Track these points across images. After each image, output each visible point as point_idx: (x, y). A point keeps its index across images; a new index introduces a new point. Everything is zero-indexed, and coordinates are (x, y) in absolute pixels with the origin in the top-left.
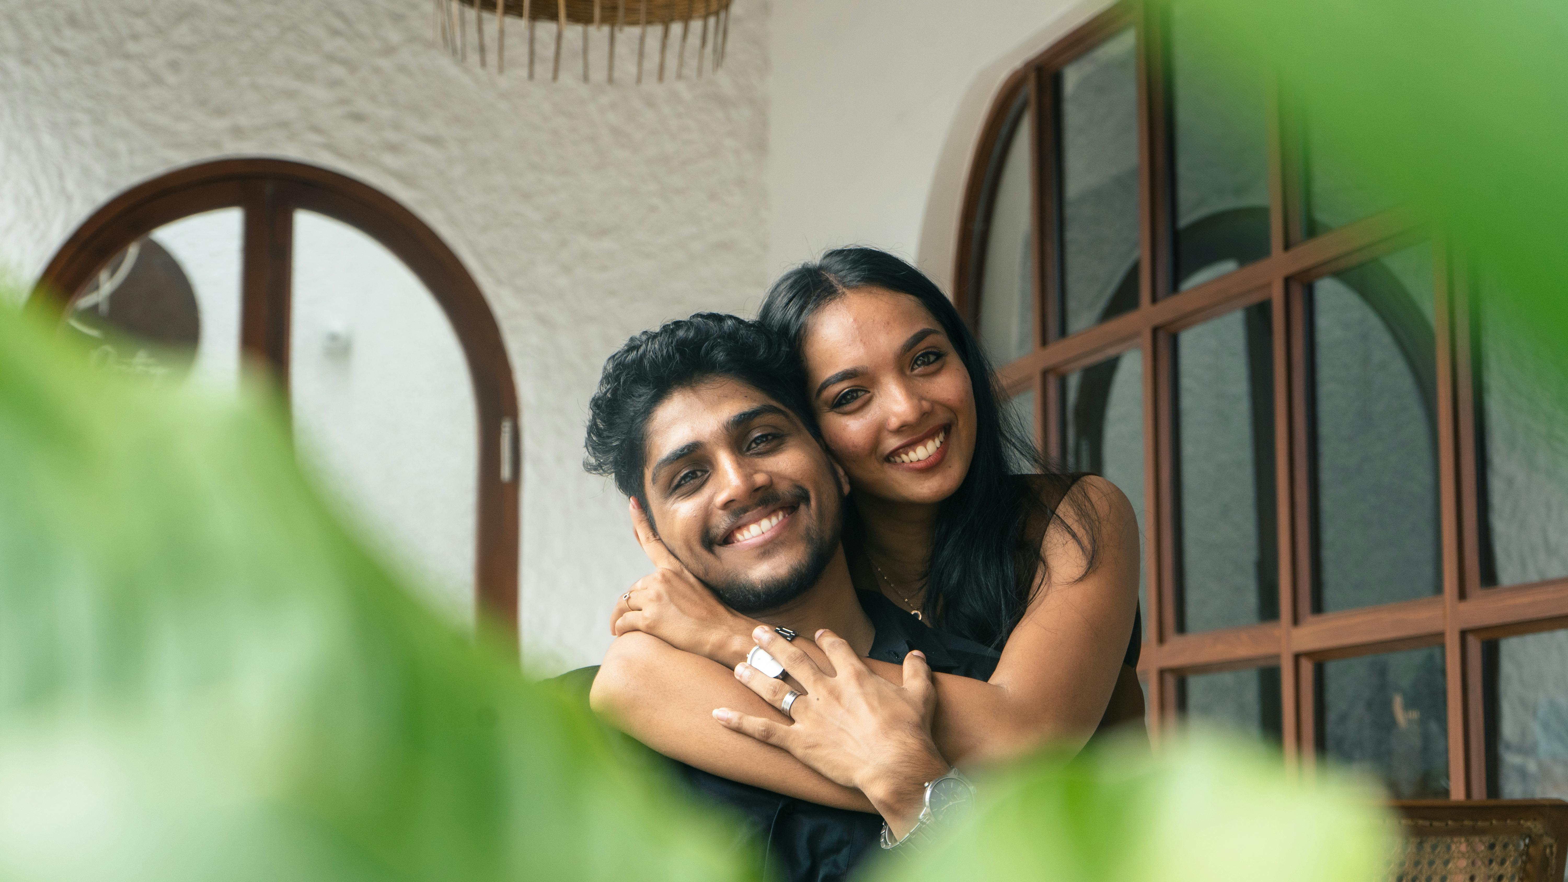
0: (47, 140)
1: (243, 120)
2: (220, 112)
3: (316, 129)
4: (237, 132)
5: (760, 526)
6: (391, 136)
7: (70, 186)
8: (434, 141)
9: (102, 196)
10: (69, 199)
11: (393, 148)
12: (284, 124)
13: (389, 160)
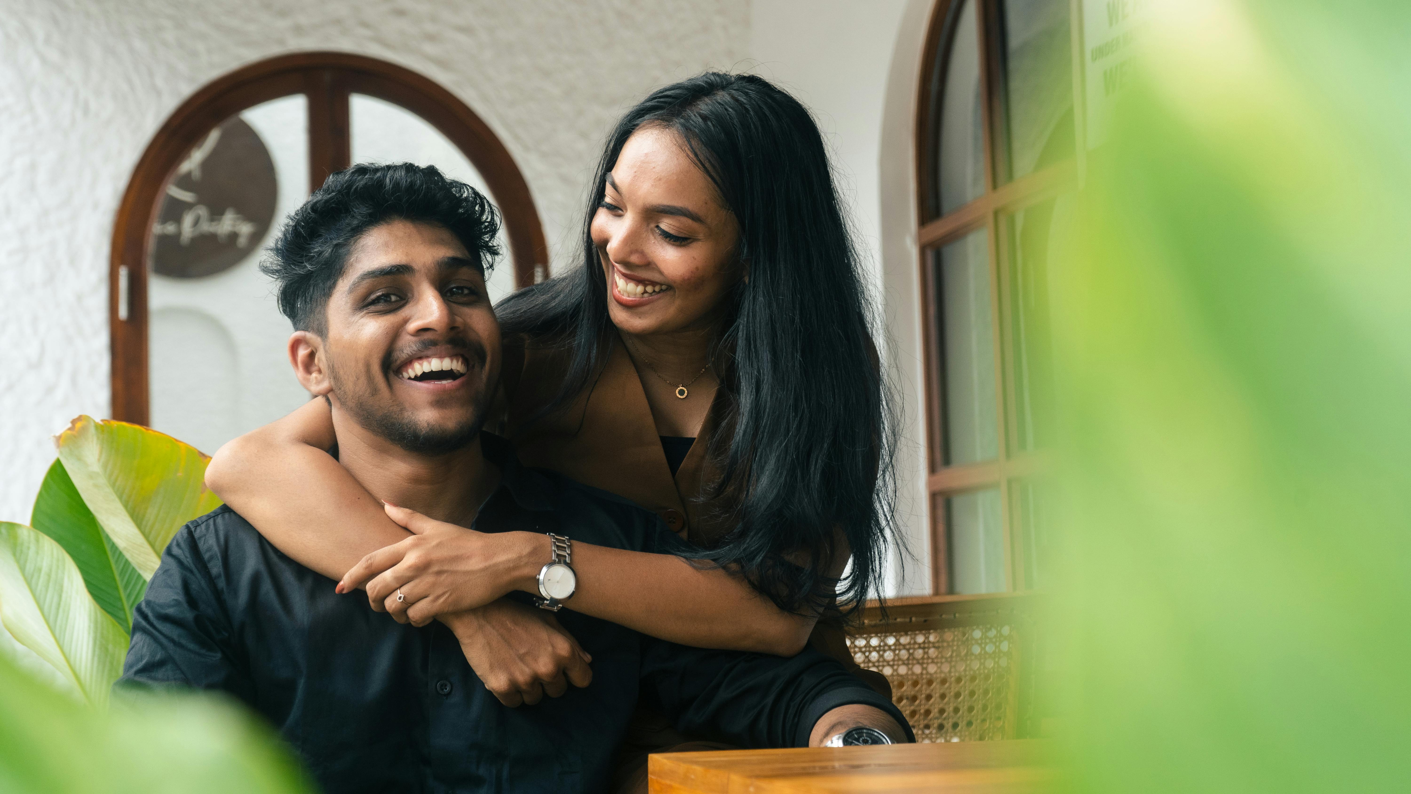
0: (138, 44)
1: (303, 20)
2: (283, 13)
3: (365, 25)
4: (298, 30)
5: (442, 362)
6: (430, 28)
7: (160, 82)
8: (467, 30)
9: (187, 90)
10: (159, 93)
11: (431, 38)
12: (338, 22)
13: (429, 48)
